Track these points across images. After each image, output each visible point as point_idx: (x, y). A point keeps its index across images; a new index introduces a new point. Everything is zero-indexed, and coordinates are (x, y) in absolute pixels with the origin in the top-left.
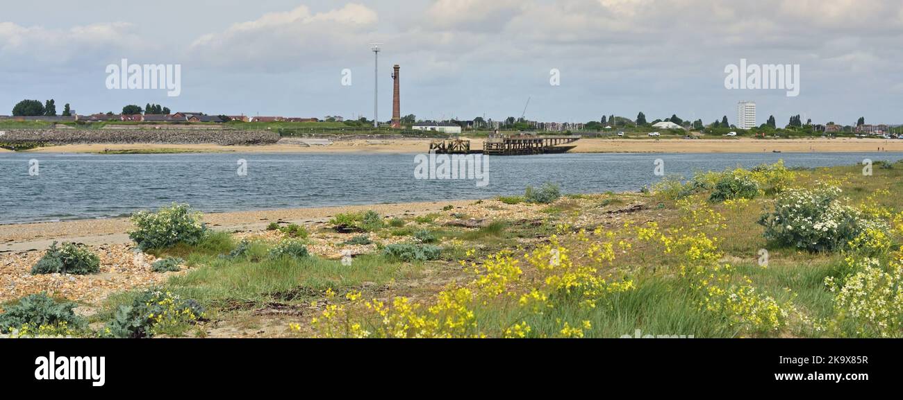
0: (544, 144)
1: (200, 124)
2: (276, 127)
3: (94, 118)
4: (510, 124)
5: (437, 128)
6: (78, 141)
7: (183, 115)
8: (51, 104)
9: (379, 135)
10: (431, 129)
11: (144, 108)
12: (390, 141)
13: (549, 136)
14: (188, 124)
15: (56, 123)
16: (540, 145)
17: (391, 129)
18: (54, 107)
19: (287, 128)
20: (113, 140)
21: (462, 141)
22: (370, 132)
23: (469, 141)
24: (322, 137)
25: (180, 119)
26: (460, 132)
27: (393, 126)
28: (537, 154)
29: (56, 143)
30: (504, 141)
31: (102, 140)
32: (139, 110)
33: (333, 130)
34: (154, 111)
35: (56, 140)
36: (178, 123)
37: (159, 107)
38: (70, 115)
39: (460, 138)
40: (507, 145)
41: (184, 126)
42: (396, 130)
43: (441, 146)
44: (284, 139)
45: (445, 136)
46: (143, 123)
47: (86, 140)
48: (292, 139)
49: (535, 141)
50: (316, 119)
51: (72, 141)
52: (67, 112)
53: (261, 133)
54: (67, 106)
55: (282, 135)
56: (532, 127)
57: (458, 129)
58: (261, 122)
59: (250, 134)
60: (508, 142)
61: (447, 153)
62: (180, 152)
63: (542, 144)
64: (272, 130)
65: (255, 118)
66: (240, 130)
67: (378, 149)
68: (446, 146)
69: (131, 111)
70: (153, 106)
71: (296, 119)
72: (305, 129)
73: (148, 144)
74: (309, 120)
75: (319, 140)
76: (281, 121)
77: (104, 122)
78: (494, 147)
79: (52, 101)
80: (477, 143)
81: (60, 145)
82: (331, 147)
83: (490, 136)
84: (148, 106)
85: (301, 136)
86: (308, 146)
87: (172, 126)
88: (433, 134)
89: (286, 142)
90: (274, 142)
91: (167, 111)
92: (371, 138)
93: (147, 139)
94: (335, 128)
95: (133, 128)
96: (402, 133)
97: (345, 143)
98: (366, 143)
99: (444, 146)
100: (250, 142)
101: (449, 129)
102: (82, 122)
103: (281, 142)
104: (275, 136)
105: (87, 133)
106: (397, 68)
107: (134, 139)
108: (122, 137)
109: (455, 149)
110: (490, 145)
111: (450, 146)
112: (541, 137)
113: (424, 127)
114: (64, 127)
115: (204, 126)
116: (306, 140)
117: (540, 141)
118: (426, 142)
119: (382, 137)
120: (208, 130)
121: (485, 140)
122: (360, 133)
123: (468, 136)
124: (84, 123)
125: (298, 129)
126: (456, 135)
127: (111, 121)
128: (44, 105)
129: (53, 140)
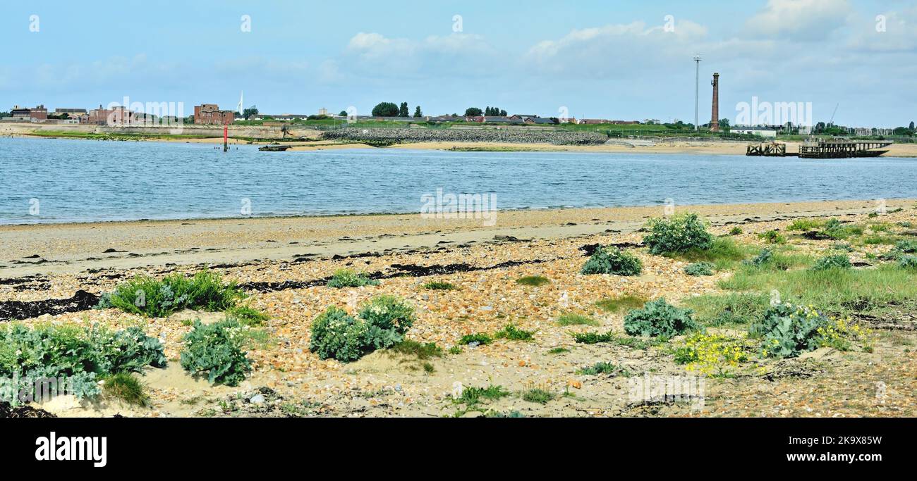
0: (858, 149)
1: (535, 125)
2: (604, 129)
3: (443, 119)
4: (820, 129)
5: (754, 132)
6: (429, 139)
7: (520, 117)
8: (404, 106)
9: (699, 137)
10: (748, 132)
11: (484, 111)
12: (709, 143)
13: (863, 141)
14: (524, 125)
15: (410, 123)
16: (853, 149)
17: (710, 132)
18: (407, 109)
19: (613, 129)
20: (460, 138)
21: (778, 144)
22: (691, 134)
23: (784, 145)
24: (646, 138)
25: (516, 121)
26: (775, 135)
27: (712, 129)
28: (850, 157)
29: (411, 141)
30: (819, 145)
31: (450, 139)
32: (480, 112)
33: (656, 132)
34: (493, 113)
35: (411, 139)
36: (516, 124)
37: (497, 109)
38: (420, 116)
39: (776, 142)
40: (821, 149)
41: (521, 127)
42: (715, 133)
43: (758, 149)
44: (612, 140)
45: (762, 139)
46: (486, 124)
47: (436, 138)
48: (619, 140)
49: (849, 145)
50: (638, 122)
51: (424, 139)
52: (418, 114)
53: (591, 135)
54: (418, 109)
55: (610, 136)
56: (843, 132)
57: (773, 133)
58: (586, 124)
59: (582, 135)
60: (823, 146)
61: (764, 155)
62: (519, 151)
63: (855, 148)
64: (601, 132)
65: (583, 120)
66: (571, 131)
67: (698, 150)
68: (763, 149)
69: (472, 113)
70: (492, 108)
71: (619, 122)
72: (631, 131)
73: (490, 143)
74: (631, 123)
75: (643, 142)
76: (606, 123)
77: (451, 123)
78: (809, 150)
79: (406, 104)
80: (793, 147)
81: (415, 142)
82: (655, 148)
83: (806, 140)
84: (488, 108)
85: (626, 137)
86: (634, 147)
87: (511, 126)
88: (750, 137)
89: (613, 143)
90: (603, 142)
91: (504, 113)
92: (691, 140)
93: (490, 138)
94: (658, 130)
95: (477, 128)
96: (721, 136)
97: (667, 144)
98: (687, 145)
99: (761, 149)
100: (581, 142)
101: (765, 133)
102: (432, 123)
103: (609, 143)
104: (604, 137)
105: (438, 132)
106: (716, 76)
107: (478, 138)
108: (468, 136)
109: (772, 152)
110: (805, 148)
111: (767, 149)
112: (855, 141)
113: (741, 131)
114: (418, 126)
115: (538, 127)
116: (631, 141)
117: (854, 145)
118: (743, 146)
119: (702, 139)
120: (543, 131)
121: (801, 144)
122: (681, 136)
123: (783, 139)
124: (434, 124)
125: (625, 131)
126: (771, 138)
127: (458, 122)
128: (399, 107)
129: (408, 138)
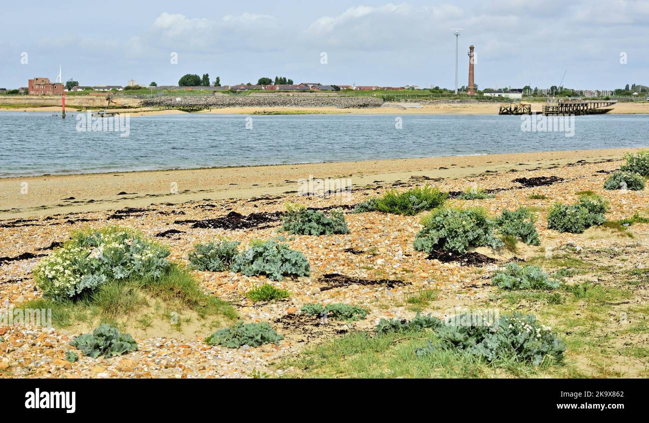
0: (589, 108)
1: (321, 92)
2: (379, 94)
3: (242, 88)
4: (555, 92)
5: (503, 95)
6: (233, 105)
7: (306, 85)
8: (206, 77)
9: (459, 100)
10: (499, 95)
11: (274, 80)
12: (467, 105)
13: (593, 101)
14: (312, 92)
15: (215, 92)
16: (585, 108)
17: (468, 96)
18: (208, 79)
19: (387, 94)
20: (259, 104)
21: (525, 105)
22: (452, 97)
23: (530, 105)
24: (415, 102)
25: (304, 88)
26: (521, 98)
27: (469, 93)
28: (584, 114)
29: (218, 106)
30: (559, 104)
31: (251, 104)
32: (270, 81)
33: (423, 96)
34: (282, 82)
35: (217, 105)
36: (304, 91)
37: (285, 79)
38: (220, 85)
39: (523, 103)
40: (560, 108)
41: (309, 93)
42: (472, 96)
43: (508, 109)
44: (387, 103)
45: (511, 101)
46: (279, 92)
47: (239, 104)
48: (393, 103)
49: (582, 105)
50: (403, 88)
51: (229, 105)
52: (217, 84)
53: (369, 99)
54: (218, 79)
55: (385, 100)
56: (574, 94)
57: (519, 96)
58: (362, 90)
59: (361, 100)
60: (562, 105)
61: (513, 114)
62: (310, 114)
63: (587, 107)
64: (377, 97)
65: (358, 87)
66: (353, 96)
67: (459, 111)
68: (513, 109)
69: (264, 82)
70: (281, 78)
71: (389, 88)
72: (402, 96)
73: (285, 107)
74: (398, 89)
75: (413, 104)
76: (378, 89)
77: (250, 91)
78: (551, 110)
79: (207, 75)
80: (537, 107)
81: (221, 108)
82: (422, 110)
83: (548, 101)
84: (277, 78)
85: (399, 101)
86: (405, 109)
87: (300, 93)
88: (501, 99)
89: (388, 106)
90: (379, 106)
91: (291, 82)
92: (453, 102)
93: (284, 104)
94: (425, 95)
95: (270, 95)
96: (477, 99)
97: (433, 106)
98: (449, 107)
99: (510, 109)
100: (361, 106)
101: (513, 96)
102: (233, 91)
103: (385, 106)
104: (380, 101)
105: (240, 99)
106: (472, 48)
107: (275, 103)
108: (266, 102)
109: (520, 111)
110: (547, 108)
111: (516, 109)
112: (587, 101)
113: (493, 94)
114: (221, 94)
115: (324, 93)
116: (403, 104)
117: (586, 105)
118: (495, 107)
119: (461, 102)
120: (329, 96)
121: (544, 104)
122: (444, 99)
123: (528, 101)
124: (235, 92)
125: (397, 96)
126: (518, 100)
127: (256, 90)
128: (201, 78)
129: (214, 104)
